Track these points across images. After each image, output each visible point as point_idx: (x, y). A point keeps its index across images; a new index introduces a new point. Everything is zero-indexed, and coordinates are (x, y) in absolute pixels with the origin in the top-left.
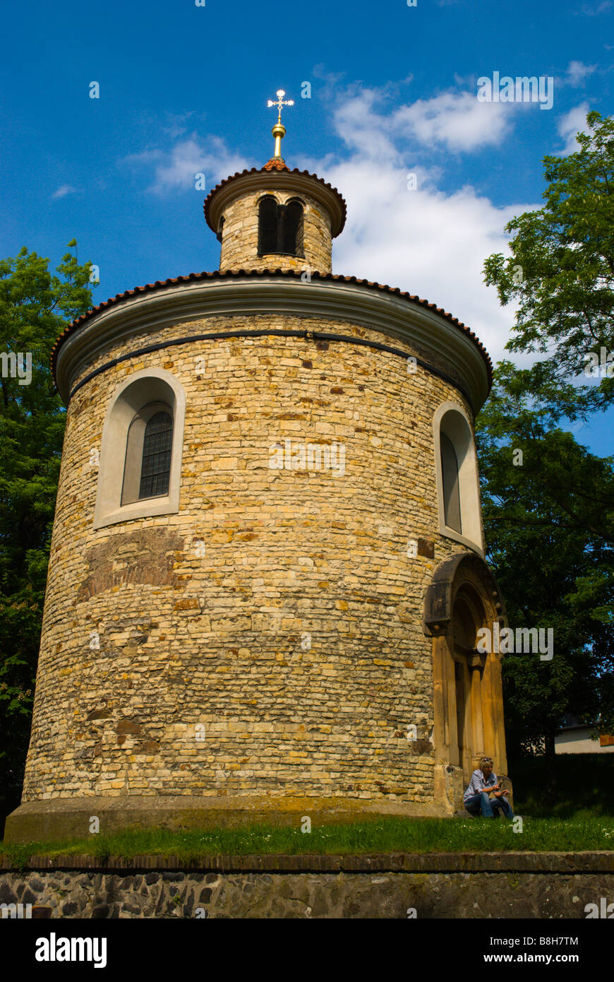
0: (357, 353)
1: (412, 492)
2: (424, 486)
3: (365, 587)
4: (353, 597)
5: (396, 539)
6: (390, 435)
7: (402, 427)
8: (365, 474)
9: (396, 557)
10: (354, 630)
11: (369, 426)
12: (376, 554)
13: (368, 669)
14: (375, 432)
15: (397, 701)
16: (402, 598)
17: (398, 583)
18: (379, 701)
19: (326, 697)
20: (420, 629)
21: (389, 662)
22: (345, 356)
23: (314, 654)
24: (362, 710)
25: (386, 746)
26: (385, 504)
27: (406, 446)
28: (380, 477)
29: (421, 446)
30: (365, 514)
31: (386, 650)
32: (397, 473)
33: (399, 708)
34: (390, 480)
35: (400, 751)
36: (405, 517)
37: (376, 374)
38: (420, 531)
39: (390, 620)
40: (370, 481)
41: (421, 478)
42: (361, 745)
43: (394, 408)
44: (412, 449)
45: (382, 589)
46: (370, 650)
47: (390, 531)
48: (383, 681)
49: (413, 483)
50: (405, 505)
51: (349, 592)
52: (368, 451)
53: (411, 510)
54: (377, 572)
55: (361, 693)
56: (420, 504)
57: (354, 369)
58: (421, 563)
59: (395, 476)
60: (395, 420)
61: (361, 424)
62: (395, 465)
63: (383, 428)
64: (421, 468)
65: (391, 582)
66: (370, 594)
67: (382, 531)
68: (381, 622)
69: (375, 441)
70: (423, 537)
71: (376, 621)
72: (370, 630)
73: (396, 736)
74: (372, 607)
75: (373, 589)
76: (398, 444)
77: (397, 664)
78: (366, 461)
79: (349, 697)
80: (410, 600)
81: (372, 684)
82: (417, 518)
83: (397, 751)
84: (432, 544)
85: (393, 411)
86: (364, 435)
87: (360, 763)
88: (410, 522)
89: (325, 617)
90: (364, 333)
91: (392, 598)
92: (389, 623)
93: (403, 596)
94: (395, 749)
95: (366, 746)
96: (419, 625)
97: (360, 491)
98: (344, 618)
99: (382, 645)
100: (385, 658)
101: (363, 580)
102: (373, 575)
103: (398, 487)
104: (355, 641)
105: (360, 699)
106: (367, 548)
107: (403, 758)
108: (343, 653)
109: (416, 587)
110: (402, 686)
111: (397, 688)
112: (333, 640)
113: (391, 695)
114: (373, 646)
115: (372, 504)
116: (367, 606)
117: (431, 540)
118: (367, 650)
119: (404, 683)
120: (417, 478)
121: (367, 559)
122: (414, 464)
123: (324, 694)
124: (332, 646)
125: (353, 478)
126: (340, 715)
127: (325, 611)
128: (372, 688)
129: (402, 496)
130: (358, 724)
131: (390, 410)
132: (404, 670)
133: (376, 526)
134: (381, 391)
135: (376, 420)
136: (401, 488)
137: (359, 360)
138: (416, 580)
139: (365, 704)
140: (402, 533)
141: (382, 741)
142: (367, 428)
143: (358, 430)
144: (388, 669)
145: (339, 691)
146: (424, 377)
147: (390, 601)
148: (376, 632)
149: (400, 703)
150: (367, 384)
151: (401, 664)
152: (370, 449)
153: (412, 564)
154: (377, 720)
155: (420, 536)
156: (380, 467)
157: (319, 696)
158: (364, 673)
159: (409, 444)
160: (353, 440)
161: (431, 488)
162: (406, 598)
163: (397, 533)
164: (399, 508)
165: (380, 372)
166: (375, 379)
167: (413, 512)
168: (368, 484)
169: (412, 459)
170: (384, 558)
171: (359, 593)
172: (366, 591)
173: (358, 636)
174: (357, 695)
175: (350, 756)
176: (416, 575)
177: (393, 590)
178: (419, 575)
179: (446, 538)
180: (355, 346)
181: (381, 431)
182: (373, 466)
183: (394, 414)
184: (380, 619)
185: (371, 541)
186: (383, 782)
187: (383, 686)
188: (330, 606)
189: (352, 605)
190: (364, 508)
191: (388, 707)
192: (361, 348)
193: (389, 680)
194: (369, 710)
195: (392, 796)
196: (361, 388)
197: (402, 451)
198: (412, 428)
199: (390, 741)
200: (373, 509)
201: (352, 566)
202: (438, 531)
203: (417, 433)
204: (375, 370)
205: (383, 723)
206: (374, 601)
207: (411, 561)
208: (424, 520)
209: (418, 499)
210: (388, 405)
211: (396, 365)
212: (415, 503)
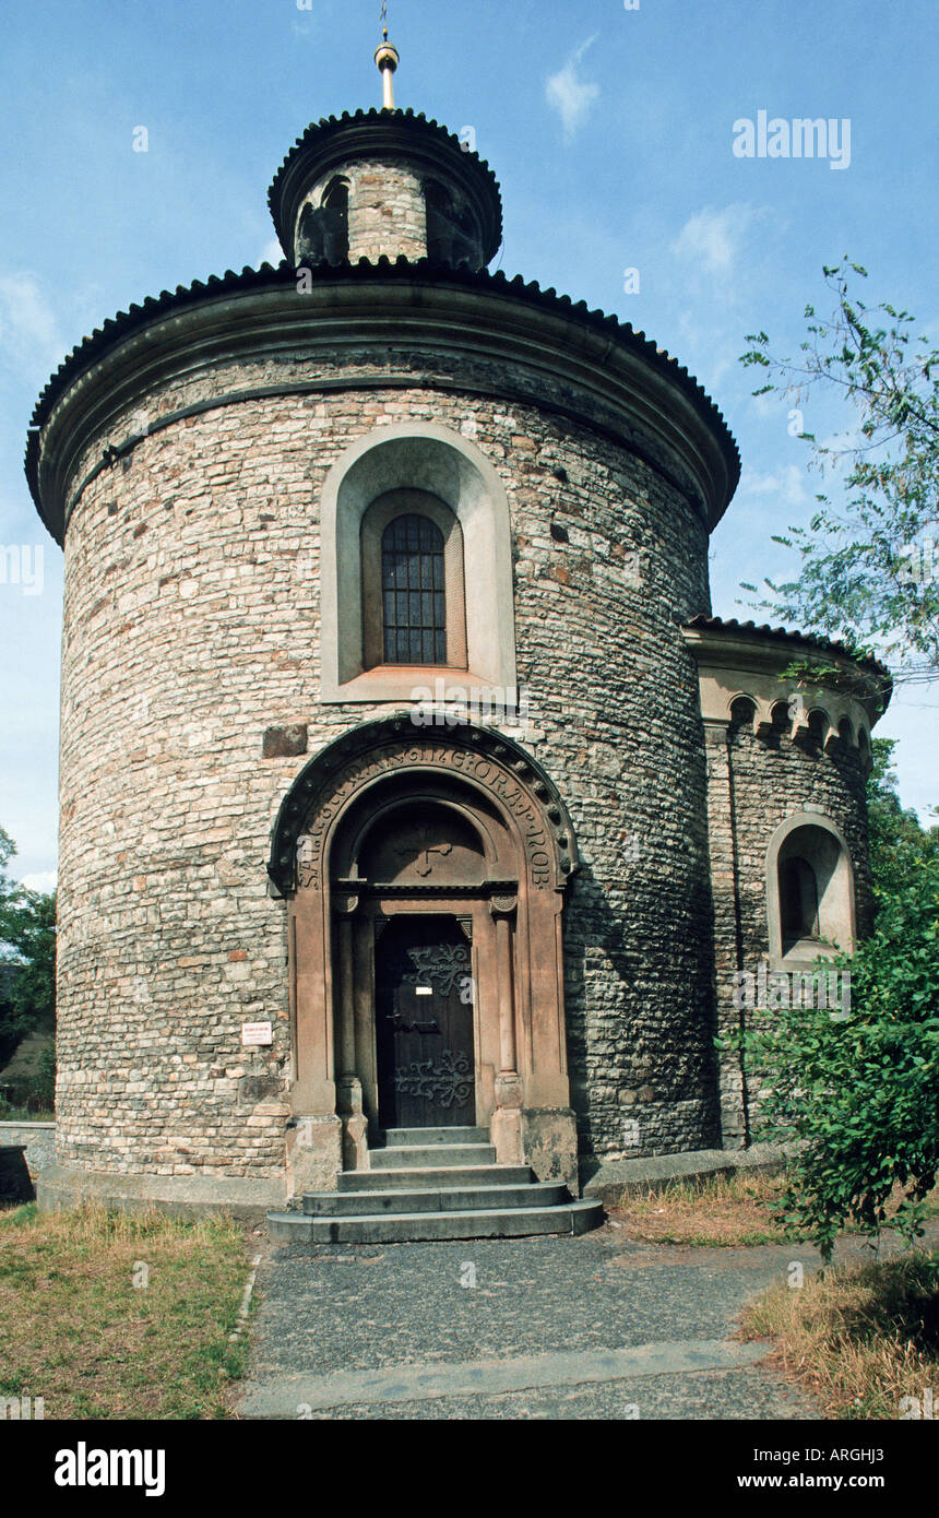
0: (167, 444)
1: (257, 648)
2: (286, 627)
3: (168, 845)
4: (152, 867)
5: (219, 746)
6: (214, 565)
7: (238, 537)
8: (170, 656)
9: (217, 779)
10: (153, 919)
11: (178, 566)
12: (183, 784)
13: (170, 976)
14: (187, 571)
15: (214, 1020)
16: (225, 847)
17: (219, 823)
18: (185, 1023)
19: (124, 1028)
20: (262, 890)
21: (204, 959)
22: (151, 461)
23: (113, 967)
24: (163, 1041)
25: (195, 1094)
26: (199, 693)
27: (247, 569)
28: (193, 648)
29: (281, 553)
30: (169, 721)
31: (196, 941)
32: (223, 627)
33: (219, 1030)
34: (209, 645)
35: (219, 1100)
36: (236, 701)
37: (192, 465)
38: (270, 714)
39: (205, 889)
40: (176, 663)
41: (277, 616)
42: (160, 1095)
43: (224, 510)
44: (260, 569)
45: (192, 839)
46: (173, 945)
47: (208, 735)
48: (193, 992)
49: (256, 631)
50: (234, 680)
51: (147, 860)
52: (176, 612)
53: (249, 683)
54: (184, 814)
55: (163, 1015)
56: (269, 666)
57: (161, 477)
58: (269, 773)
59: (222, 633)
60: (225, 532)
61: (167, 571)
62: (221, 615)
63: (202, 558)
64: (278, 598)
65: (207, 825)
66: (173, 855)
67: (193, 742)
68: (190, 896)
69: (188, 588)
70: (275, 724)
71: (183, 896)
72: (172, 914)
73: (211, 1076)
74: (176, 875)
75: (179, 844)
76: (230, 573)
77: (215, 959)
78: (174, 630)
79: (148, 1025)
80: (242, 844)
81: (175, 999)
82: (261, 694)
83: (213, 1101)
84: (303, 729)
85: (221, 517)
86: (170, 588)
87: (158, 1122)
88: (245, 708)
89: (121, 908)
90: (175, 399)
91: (207, 851)
92: (204, 895)
93: (230, 841)
94: (209, 1097)
95: (167, 1096)
96: (259, 883)
97: (163, 686)
98: (143, 902)
99: (191, 934)
100: (198, 953)
101: (165, 835)
102: (177, 822)
103: (224, 652)
104: (155, 937)
105: (160, 1025)
106: (170, 779)
107: (224, 1110)
108: (140, 958)
109: (254, 818)
110: (223, 995)
111: (212, 1000)
112: (130, 940)
113: (205, 1011)
114: (177, 936)
115: (179, 701)
116: (170, 875)
117: (300, 721)
118: (170, 948)
119: (225, 988)
120: (268, 618)
121: (171, 797)
122: (261, 595)
123: (122, 1024)
124: (130, 950)
125: (155, 670)
126: (138, 1053)
127: (123, 898)
128: (177, 1005)
129: (230, 666)
130: (158, 1064)
131: (216, 518)
132: (227, 968)
133: (184, 737)
134: (202, 491)
135: (189, 550)
136: (232, 651)
137: (168, 456)
138: (255, 807)
139: (167, 1031)
140: (229, 731)
141: (190, 1086)
142: (177, 570)
143: (164, 582)
144: (199, 970)
145: (137, 1018)
146: (303, 413)
147: (204, 856)
148: (180, 914)
149: (219, 1020)
150: (177, 492)
151: (223, 958)
152: (180, 605)
153: (248, 780)
154: (182, 1056)
155: (269, 724)
156: (194, 630)
157: (117, 1028)
158: (166, 983)
159: (254, 563)
160: (155, 605)
161: (306, 624)
162: (234, 844)
163: (220, 735)
164: (224, 691)
165: (200, 457)
166: (193, 473)
167: (254, 686)
168: (175, 669)
169: (258, 588)
170: (197, 787)
171: (158, 858)
172: (169, 851)
173: (158, 927)
174: (158, 1020)
175: (147, 1114)
176: (254, 797)
177: (210, 838)
178: (263, 795)
179: (340, 705)
180: (163, 433)
181: (198, 564)
182: (183, 634)
183: (224, 521)
184: (189, 890)
185: (175, 765)
186: (191, 1150)
187: (192, 999)
188: (127, 890)
189: (152, 879)
190: (168, 712)
191: (199, 1031)
192: (171, 430)
193: (200, 990)
194: (173, 1040)
195: (207, 1170)
196: (169, 507)
197: (236, 582)
198: (263, 528)
199: (201, 1085)
200: (180, 709)
201: (151, 817)
202: (318, 699)
203: (272, 534)
204: (191, 458)
205: (191, 1058)
206: (180, 864)
207: (247, 775)
208: (280, 692)
209: (267, 658)
210: (213, 509)
211: (232, 424)
212: (261, 667)
